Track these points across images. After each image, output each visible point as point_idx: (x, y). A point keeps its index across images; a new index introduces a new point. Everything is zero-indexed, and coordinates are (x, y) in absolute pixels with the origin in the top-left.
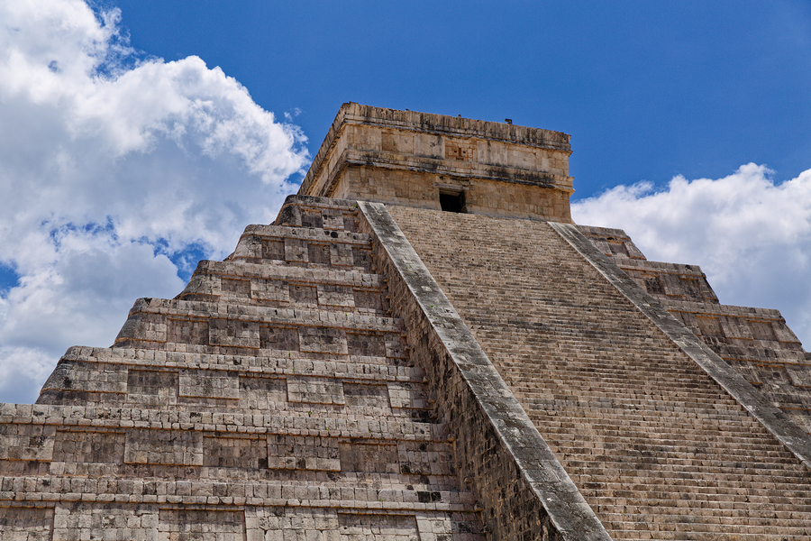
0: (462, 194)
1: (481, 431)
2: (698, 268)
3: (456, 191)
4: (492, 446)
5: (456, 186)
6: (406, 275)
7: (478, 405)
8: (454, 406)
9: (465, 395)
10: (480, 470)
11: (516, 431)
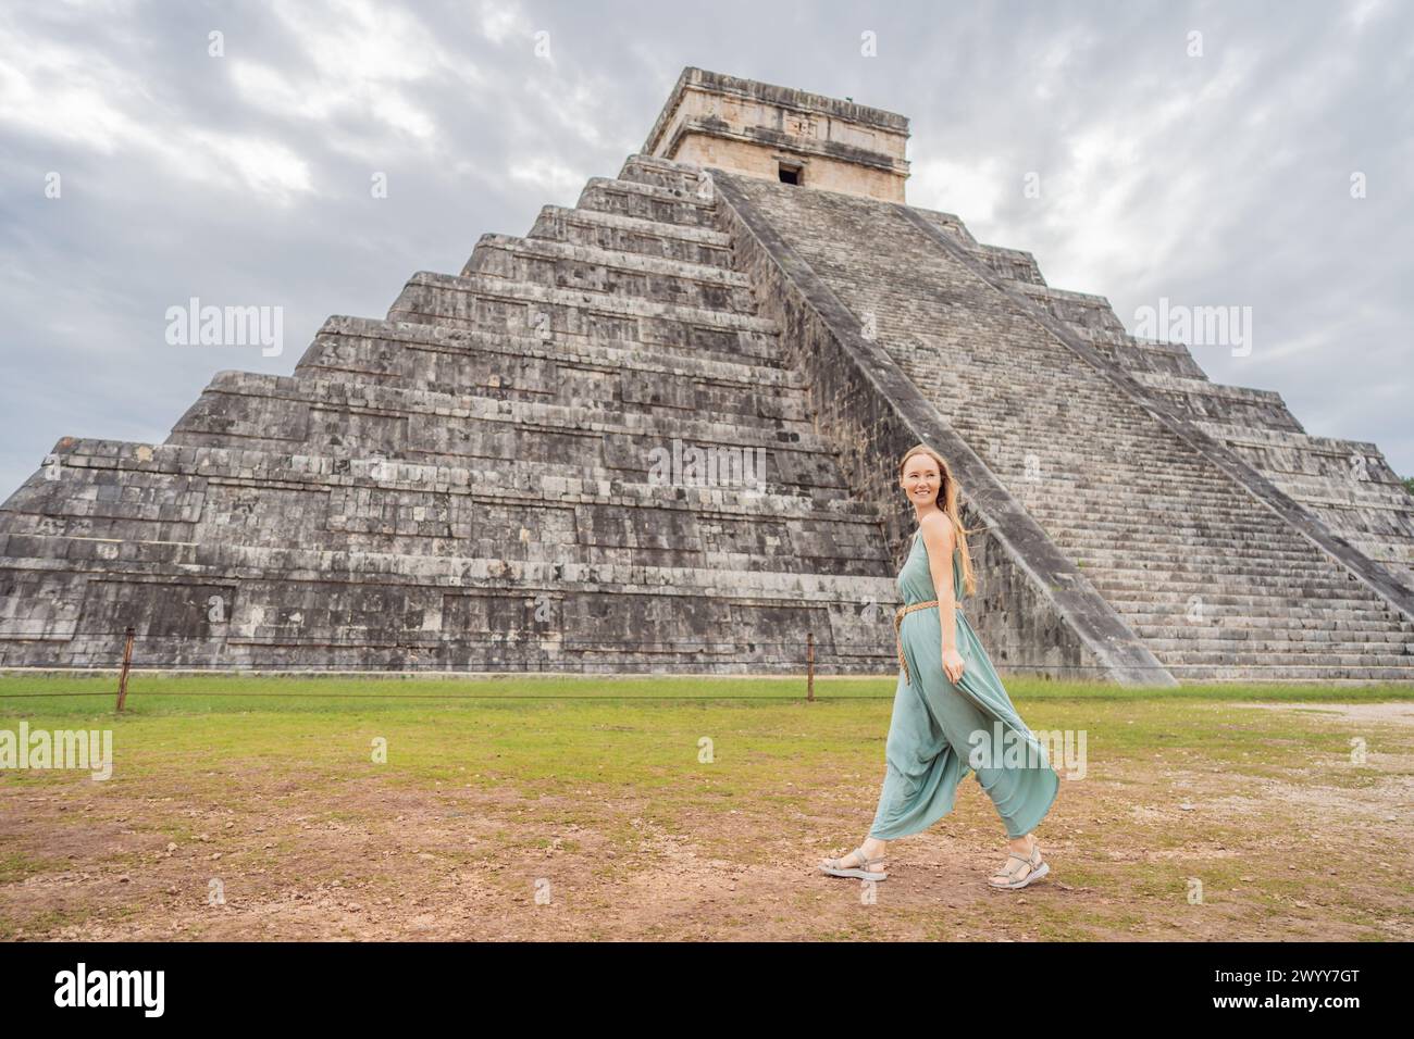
0: (800, 169)
1: (844, 374)
2: (1030, 255)
3: (794, 167)
4: (857, 387)
5: (796, 161)
6: (754, 230)
7: (840, 348)
8: (810, 353)
9: (826, 340)
10: (840, 414)
11: (883, 372)
